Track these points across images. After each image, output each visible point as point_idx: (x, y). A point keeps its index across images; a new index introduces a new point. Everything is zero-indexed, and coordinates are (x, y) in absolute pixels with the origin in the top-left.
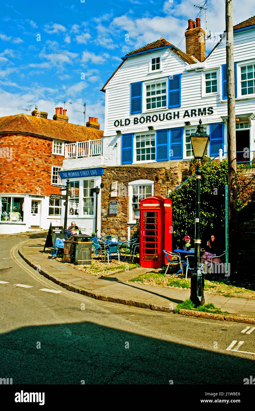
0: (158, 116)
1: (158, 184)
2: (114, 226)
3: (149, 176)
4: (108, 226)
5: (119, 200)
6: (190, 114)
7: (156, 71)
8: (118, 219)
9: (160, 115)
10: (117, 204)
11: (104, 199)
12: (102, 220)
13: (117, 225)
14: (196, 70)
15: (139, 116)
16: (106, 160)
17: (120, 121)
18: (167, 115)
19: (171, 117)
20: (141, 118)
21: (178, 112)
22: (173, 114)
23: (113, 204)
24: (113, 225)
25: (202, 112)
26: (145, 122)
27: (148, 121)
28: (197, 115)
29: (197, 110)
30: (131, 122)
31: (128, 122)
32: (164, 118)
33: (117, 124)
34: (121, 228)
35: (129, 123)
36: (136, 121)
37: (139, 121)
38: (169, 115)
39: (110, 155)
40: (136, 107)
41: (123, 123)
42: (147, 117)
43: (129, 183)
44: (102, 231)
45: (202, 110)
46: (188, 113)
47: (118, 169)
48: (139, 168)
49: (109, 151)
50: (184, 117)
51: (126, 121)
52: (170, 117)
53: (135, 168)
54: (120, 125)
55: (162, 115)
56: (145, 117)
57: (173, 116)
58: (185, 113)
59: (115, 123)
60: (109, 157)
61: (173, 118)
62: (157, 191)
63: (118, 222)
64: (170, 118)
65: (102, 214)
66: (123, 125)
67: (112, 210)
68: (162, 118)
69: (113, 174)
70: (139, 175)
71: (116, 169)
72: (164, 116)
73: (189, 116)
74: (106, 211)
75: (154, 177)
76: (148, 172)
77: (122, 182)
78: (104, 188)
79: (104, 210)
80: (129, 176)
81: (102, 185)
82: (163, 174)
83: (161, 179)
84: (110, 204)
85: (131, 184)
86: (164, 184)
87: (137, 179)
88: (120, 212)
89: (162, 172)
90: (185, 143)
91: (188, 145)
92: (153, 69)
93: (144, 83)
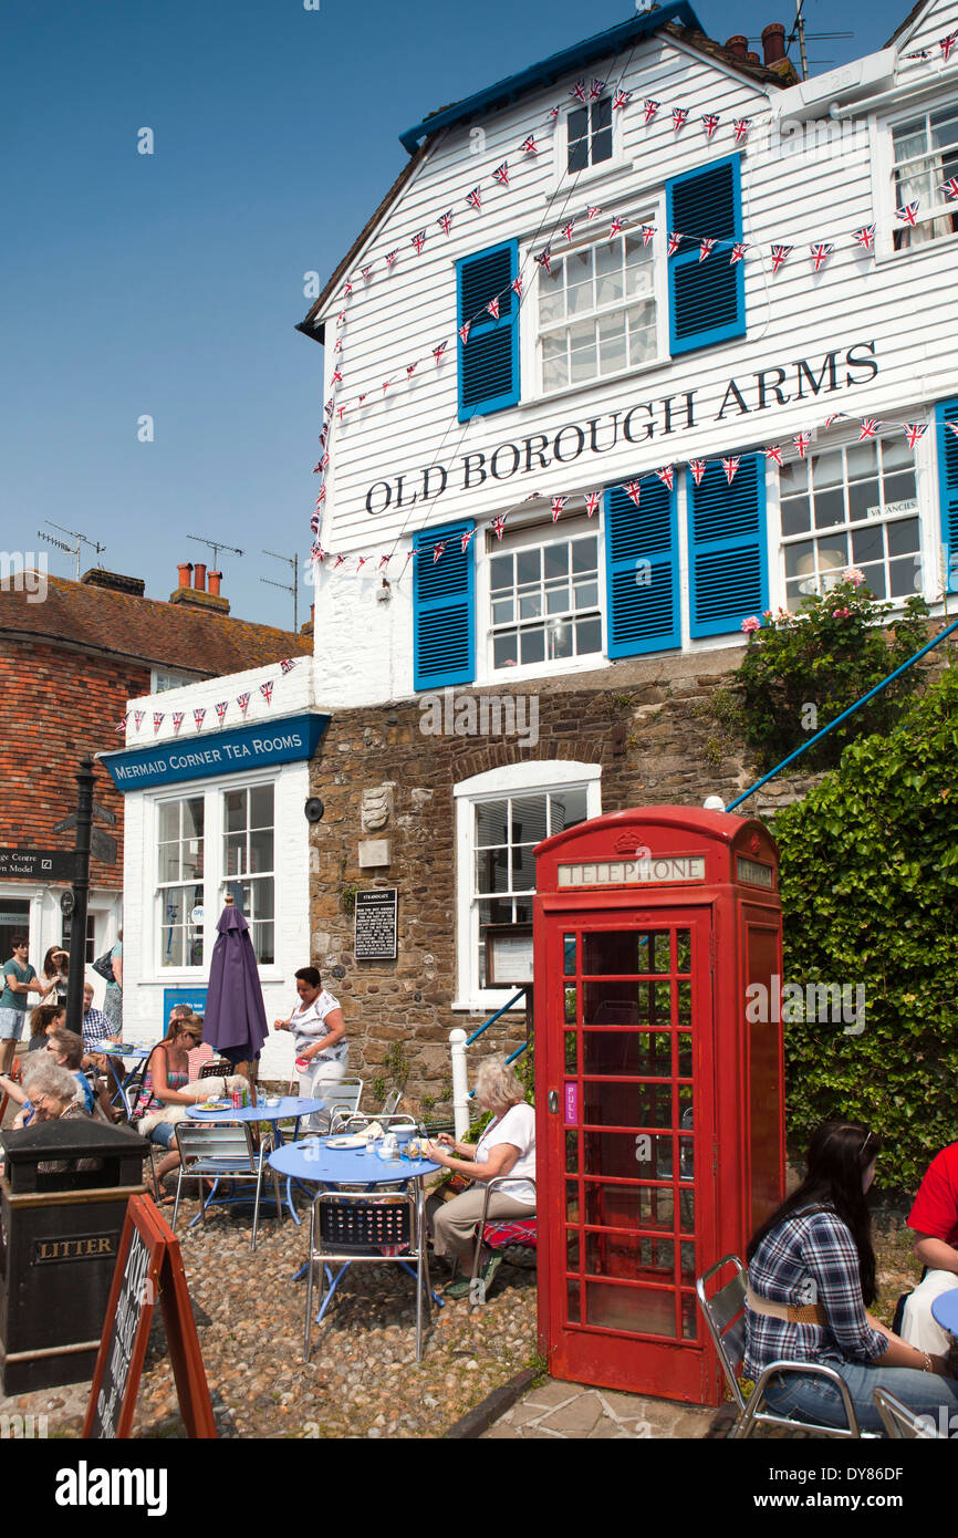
1: (624, 779)
3: (573, 738)
5: (404, 881)
10: (393, 905)
11: (326, 879)
13: (396, 1015)
14: (837, 109)
16: (336, 675)
23: (372, 907)
39: (351, 650)
43: (459, 789)
47: (394, 716)
49: (348, 628)
60: (347, 663)
63: (402, 1001)
67: (367, 934)
69: (368, 746)
71: (386, 718)
74: (337, 944)
75: (602, 743)
76: (565, 715)
77: (416, 786)
78: (325, 827)
79: (328, 937)
80: (454, 748)
81: (314, 811)
82: (654, 718)
83: (645, 747)
84: (359, 907)
85: (469, 792)
86: (661, 778)
87: (502, 763)
88: (408, 946)
89: (648, 708)
90: (777, 541)
91: (796, 549)
92: (576, 165)
93: (525, 246)
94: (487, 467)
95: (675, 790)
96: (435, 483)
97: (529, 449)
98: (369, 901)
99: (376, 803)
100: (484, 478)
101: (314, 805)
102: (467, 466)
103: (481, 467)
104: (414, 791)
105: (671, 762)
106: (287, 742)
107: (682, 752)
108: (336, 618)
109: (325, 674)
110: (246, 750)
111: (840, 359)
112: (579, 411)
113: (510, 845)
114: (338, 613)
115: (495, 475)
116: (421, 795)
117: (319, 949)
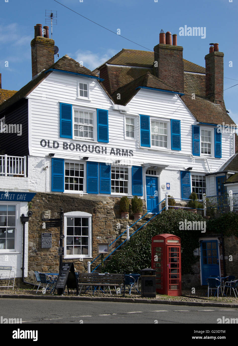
0: (88, 146)
1: (96, 217)
2: (47, 262)
3: (87, 209)
4: (37, 262)
5: (53, 232)
6: (116, 152)
7: (84, 98)
8: (51, 253)
9: (89, 146)
10: (51, 237)
11: (33, 230)
12: (30, 256)
13: (50, 260)
15: (68, 141)
16: (33, 183)
17: (47, 141)
18: (96, 148)
19: (100, 151)
20: (71, 144)
21: (106, 148)
22: (101, 148)
23: (46, 237)
24: (45, 261)
25: (125, 152)
26: (75, 149)
27: (78, 150)
28: (121, 155)
29: (121, 150)
30: (60, 145)
31: (56, 145)
32: (93, 150)
33: (43, 143)
34: (56, 264)
35: (58, 147)
36: (65, 146)
37: (68, 146)
38: (97, 149)
39: (36, 178)
41: (51, 145)
42: (77, 145)
43: (65, 214)
44: (30, 269)
45: (125, 151)
46: (114, 150)
47: (50, 196)
48: (76, 199)
49: (36, 174)
50: (111, 154)
51: (54, 144)
52: (98, 150)
53: (71, 198)
54: (47, 147)
55: (91, 147)
56: (75, 145)
57: (101, 150)
58: (112, 150)
59: (41, 142)
60: (36, 181)
61: (101, 153)
62: (95, 224)
63: (52, 257)
64: (98, 152)
65: (30, 248)
66: (51, 147)
67: (45, 243)
68: (91, 149)
69: (44, 201)
70: (75, 206)
71: (48, 196)
72: (93, 148)
73: (115, 155)
74: (35, 245)
75: (92, 210)
76: (85, 204)
78: (33, 218)
79: (33, 243)
80: (64, 206)
83: (99, 212)
84: (43, 237)
88: (53, 245)
89: (100, 205)
90: (112, 179)
91: (113, 181)
92: (81, 95)
93: (73, 107)
98: (45, 235)
99: (47, 214)
101: (30, 213)
104: (55, 213)
108: (33, 170)
109: (30, 183)
113: (74, 226)
114: (34, 169)
116: (56, 215)
117: (30, 246)
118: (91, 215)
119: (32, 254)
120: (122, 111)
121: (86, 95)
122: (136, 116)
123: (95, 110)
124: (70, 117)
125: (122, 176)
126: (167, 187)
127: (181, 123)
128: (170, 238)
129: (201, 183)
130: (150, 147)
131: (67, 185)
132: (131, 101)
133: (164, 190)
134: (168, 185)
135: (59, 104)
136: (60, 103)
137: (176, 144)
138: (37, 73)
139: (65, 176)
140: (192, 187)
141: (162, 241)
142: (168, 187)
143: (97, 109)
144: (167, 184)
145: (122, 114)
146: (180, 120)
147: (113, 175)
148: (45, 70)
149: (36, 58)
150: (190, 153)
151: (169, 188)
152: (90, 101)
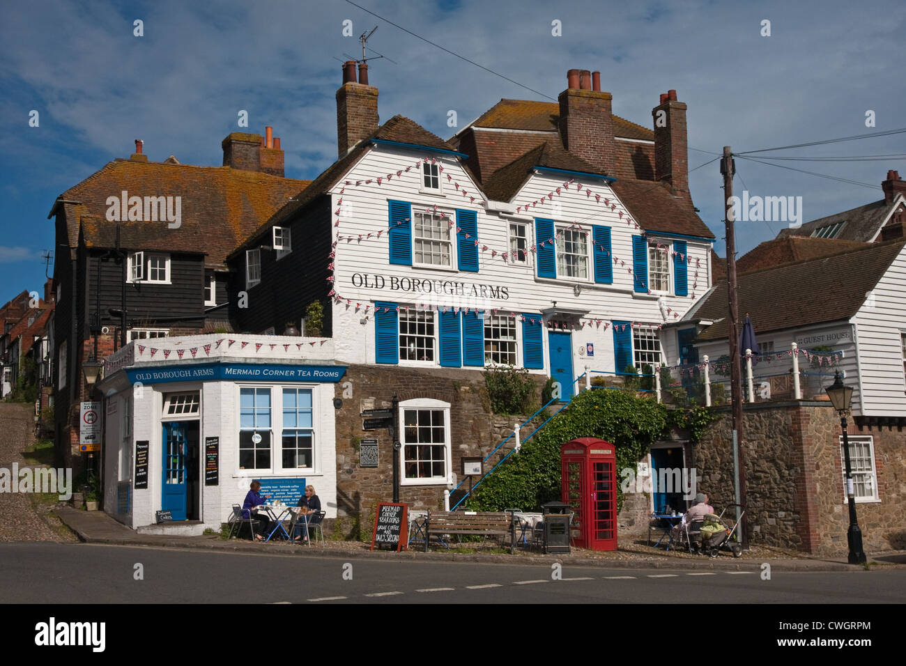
1: (458, 409)
3: (441, 393)
4: (352, 492)
5: (379, 436)
7: (431, 190)
10: (377, 445)
11: (344, 433)
12: (339, 479)
14: (501, 214)
16: (342, 349)
23: (367, 446)
39: (348, 340)
40: (400, 252)
43: (401, 404)
44: (341, 503)
47: (373, 372)
48: (421, 376)
49: (347, 332)
53: (411, 375)
60: (347, 345)
62: (458, 421)
65: (339, 467)
67: (366, 456)
69: (362, 381)
70: (420, 390)
74: (348, 459)
75: (451, 396)
76: (439, 385)
77: (384, 400)
78: (343, 411)
79: (344, 457)
80: (399, 388)
81: (338, 403)
82: (466, 392)
83: (464, 400)
84: (362, 445)
85: (404, 406)
86: (469, 410)
87: (418, 397)
88: (381, 461)
89: (465, 387)
90: (485, 339)
91: (487, 343)
92: (427, 184)
93: (412, 206)
94: (399, 283)
95: (473, 415)
96: (380, 282)
97: (414, 282)
98: (366, 442)
99: (369, 405)
100: (398, 287)
101: (338, 401)
102: (392, 281)
103: (397, 283)
104: (383, 402)
105: (471, 406)
106: (331, 374)
107: (474, 403)
108: (343, 324)
109: (337, 348)
110: (309, 374)
111: (500, 289)
112: (431, 276)
113: (417, 426)
115: (402, 287)
116: (385, 404)
117: (341, 462)
118: (449, 405)
119: (344, 477)
120: (503, 212)
121: (436, 186)
122: (528, 222)
123: (454, 212)
124: (407, 225)
125: (504, 333)
126: (588, 352)
127: (612, 233)
128: (595, 446)
129: (650, 343)
130: (555, 278)
131: (403, 352)
132: (520, 193)
133: (582, 357)
134: (590, 346)
135: (387, 203)
136: (388, 200)
137: (604, 271)
138: (347, 147)
139: (399, 334)
140: (633, 350)
141: (580, 452)
142: (590, 351)
143: (455, 209)
144: (588, 345)
145: (501, 217)
146: (611, 228)
147: (488, 331)
148: (360, 141)
149: (346, 122)
150: (631, 288)
151: (592, 352)
152: (445, 196)
